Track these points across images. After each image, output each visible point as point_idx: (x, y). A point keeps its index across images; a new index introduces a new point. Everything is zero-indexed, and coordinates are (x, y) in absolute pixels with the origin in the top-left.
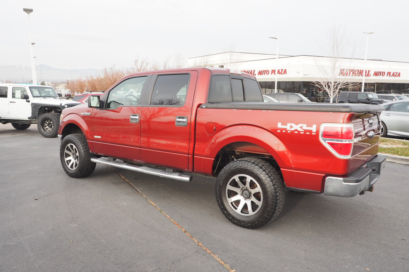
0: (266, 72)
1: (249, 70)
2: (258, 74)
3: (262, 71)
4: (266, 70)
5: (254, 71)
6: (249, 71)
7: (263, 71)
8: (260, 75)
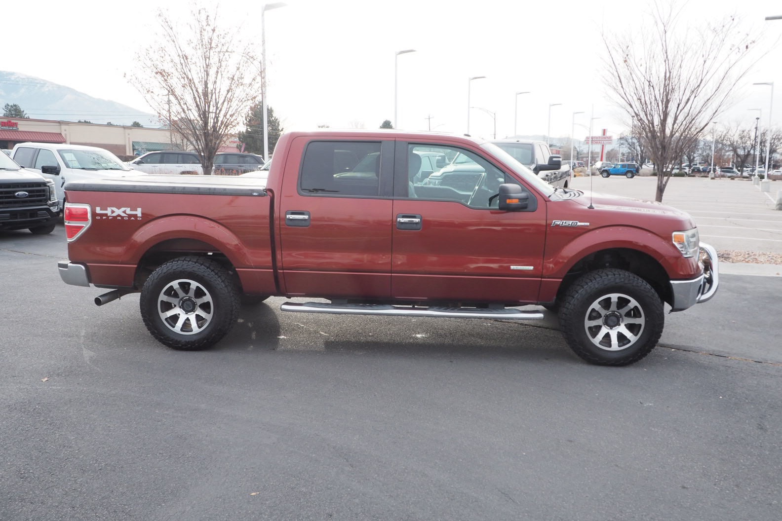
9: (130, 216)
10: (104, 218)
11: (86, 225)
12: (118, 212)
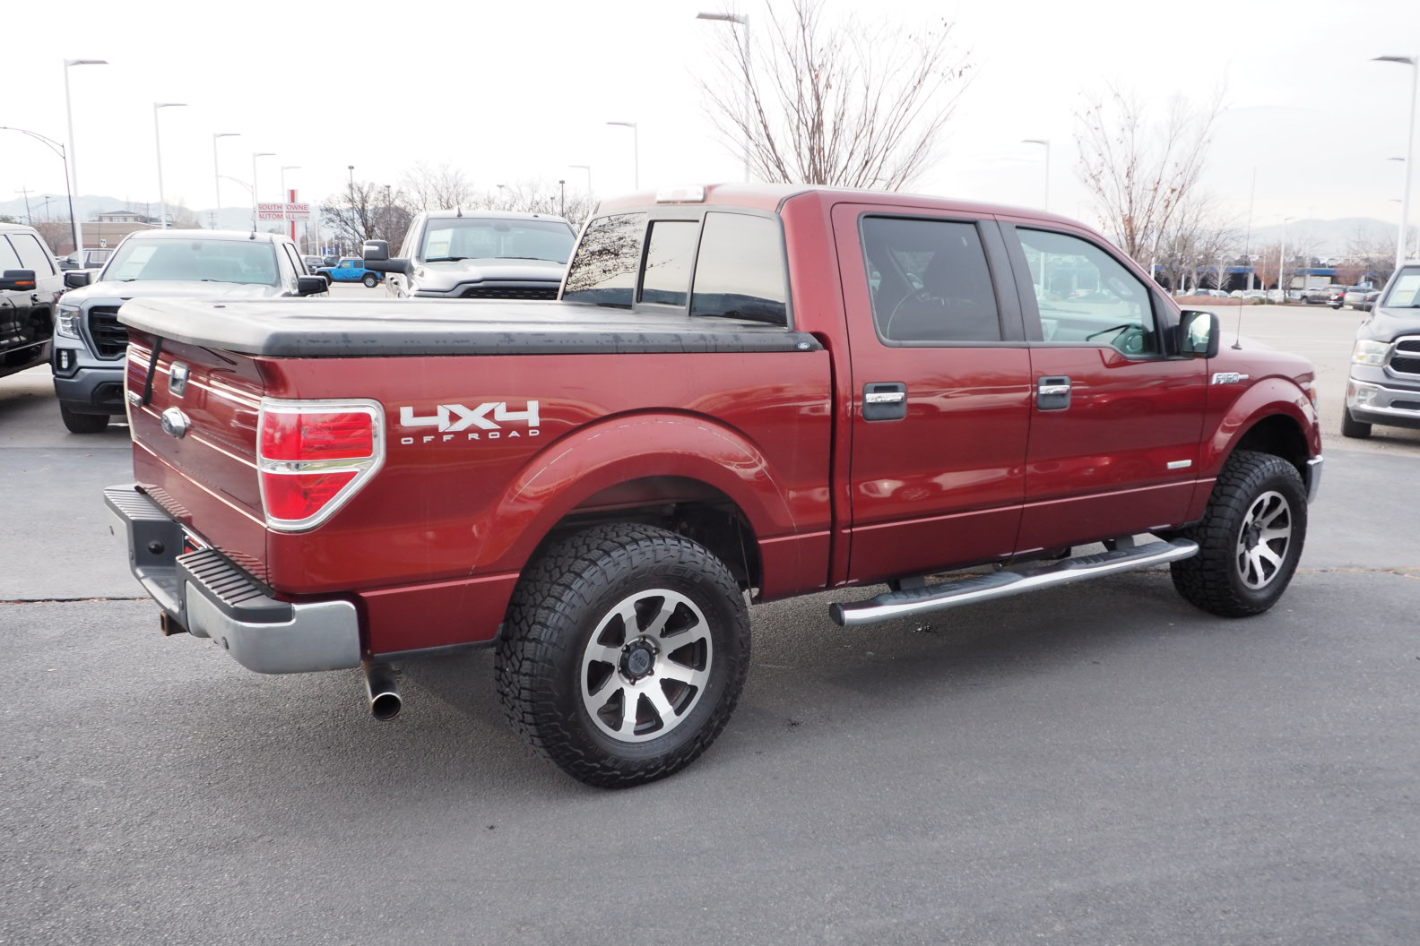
9: (506, 427)
10: (427, 439)
11: (365, 470)
12: (472, 418)
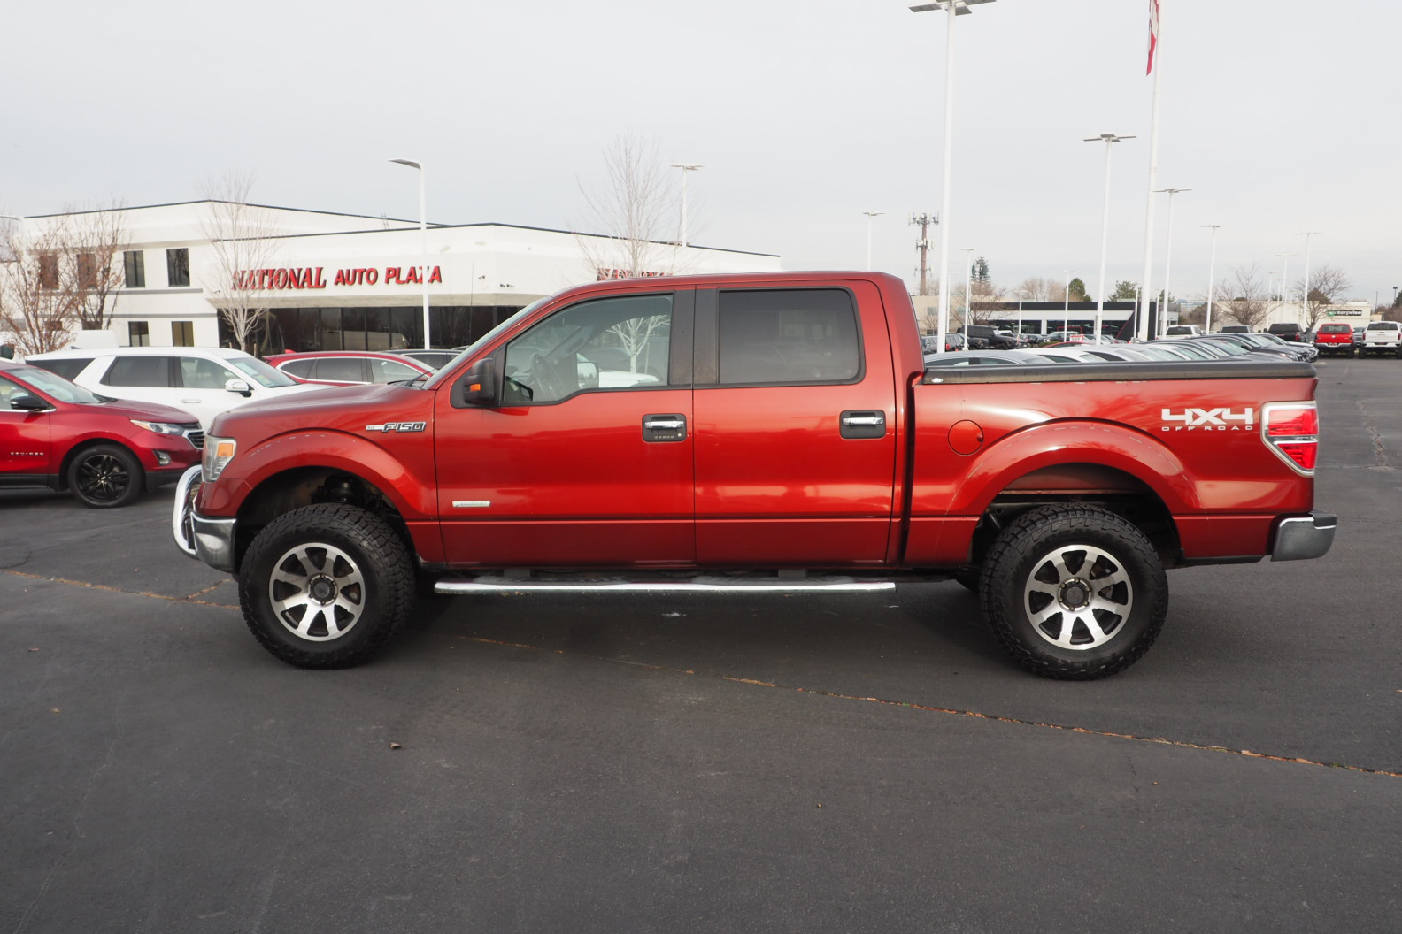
0: (368, 275)
1: (300, 267)
2: (337, 283)
3: (349, 271)
4: (365, 270)
5: (320, 270)
6: (300, 270)
7: (355, 271)
8: (344, 284)
